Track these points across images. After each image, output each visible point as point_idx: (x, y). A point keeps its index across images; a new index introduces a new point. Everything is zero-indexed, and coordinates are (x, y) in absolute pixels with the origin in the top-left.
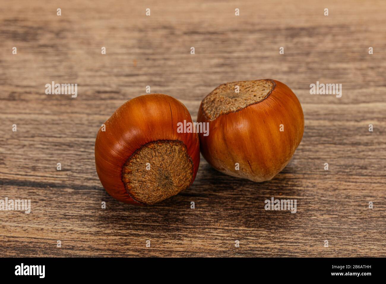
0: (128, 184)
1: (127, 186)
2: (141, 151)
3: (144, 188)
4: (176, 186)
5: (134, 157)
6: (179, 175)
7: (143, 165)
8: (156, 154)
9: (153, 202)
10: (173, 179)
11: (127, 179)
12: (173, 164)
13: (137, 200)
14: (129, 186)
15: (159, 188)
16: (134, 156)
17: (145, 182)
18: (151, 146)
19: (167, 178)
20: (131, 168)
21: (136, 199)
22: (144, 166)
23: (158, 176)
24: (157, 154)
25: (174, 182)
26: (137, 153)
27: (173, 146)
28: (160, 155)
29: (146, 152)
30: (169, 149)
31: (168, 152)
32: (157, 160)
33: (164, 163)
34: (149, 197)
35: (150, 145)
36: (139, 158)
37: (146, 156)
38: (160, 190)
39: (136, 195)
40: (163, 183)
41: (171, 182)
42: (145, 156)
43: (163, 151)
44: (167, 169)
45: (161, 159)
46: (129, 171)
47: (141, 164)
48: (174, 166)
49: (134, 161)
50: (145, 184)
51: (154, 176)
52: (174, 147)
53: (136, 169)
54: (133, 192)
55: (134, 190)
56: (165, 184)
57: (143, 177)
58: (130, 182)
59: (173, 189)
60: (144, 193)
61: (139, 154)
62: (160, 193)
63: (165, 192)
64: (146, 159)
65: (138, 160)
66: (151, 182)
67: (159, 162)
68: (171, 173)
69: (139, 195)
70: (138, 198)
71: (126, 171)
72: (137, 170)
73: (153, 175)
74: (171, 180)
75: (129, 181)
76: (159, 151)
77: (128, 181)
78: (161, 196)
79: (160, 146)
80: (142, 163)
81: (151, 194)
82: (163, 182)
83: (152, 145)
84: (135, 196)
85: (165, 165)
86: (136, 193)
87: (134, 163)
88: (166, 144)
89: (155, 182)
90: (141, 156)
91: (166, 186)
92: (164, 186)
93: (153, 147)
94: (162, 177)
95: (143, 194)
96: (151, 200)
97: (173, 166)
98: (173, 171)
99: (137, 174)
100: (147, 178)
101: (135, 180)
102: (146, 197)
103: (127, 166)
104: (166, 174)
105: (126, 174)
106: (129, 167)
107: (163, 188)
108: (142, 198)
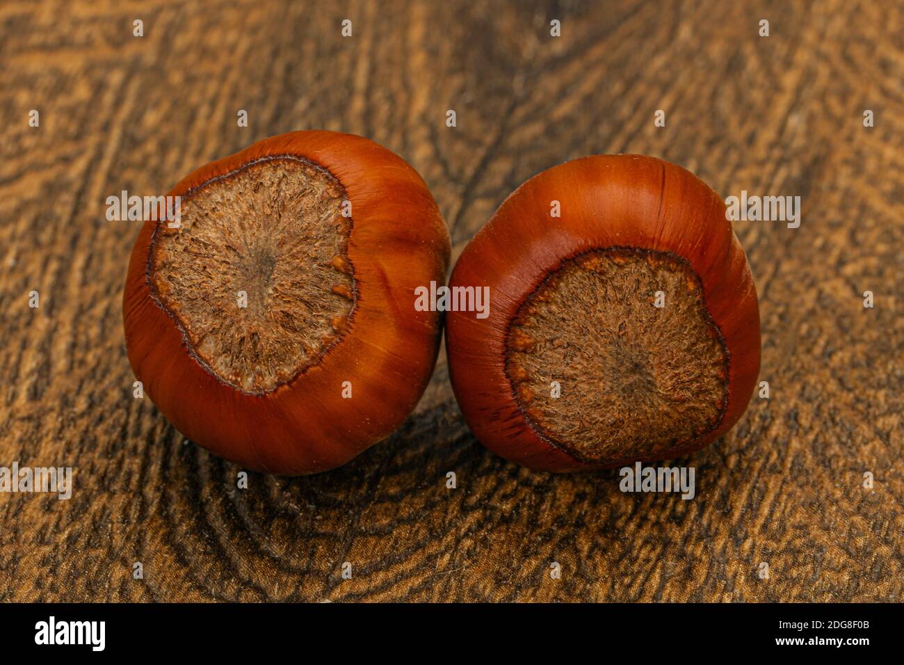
0: (524, 384)
1: (521, 390)
2: (562, 281)
3: (568, 400)
4: (666, 399)
5: (541, 298)
6: (677, 367)
7: (568, 325)
8: (606, 292)
9: (596, 446)
10: (654, 374)
11: (522, 369)
12: (659, 327)
13: (547, 438)
14: (525, 392)
15: (614, 398)
16: (542, 294)
17: (574, 380)
18: (592, 264)
19: (636, 368)
20: (534, 335)
21: (545, 431)
22: (570, 328)
23: (611, 362)
24: (611, 293)
25: (658, 384)
26: (549, 285)
27: (658, 267)
28: (619, 296)
29: (576, 284)
30: (647, 278)
31: (643, 290)
32: (611, 312)
33: (630, 322)
34: (583, 429)
35: (588, 259)
36: (556, 303)
37: (577, 297)
38: (614, 404)
39: (547, 419)
40: (625, 382)
41: (649, 382)
42: (575, 297)
43: (628, 284)
44: (638, 341)
45: (621, 308)
46: (528, 341)
47: (562, 323)
48: (662, 335)
49: (543, 310)
50: (571, 384)
51: (601, 360)
52: (663, 276)
53: (548, 337)
54: (536, 411)
55: (541, 406)
56: (631, 385)
57: (568, 364)
58: (528, 380)
59: (655, 403)
60: (570, 414)
61: (556, 289)
62: (616, 414)
63: (630, 410)
64: (578, 305)
65: (554, 308)
66: (591, 379)
67: (618, 318)
68: (651, 355)
69: (556, 420)
70: (549, 431)
71: (520, 342)
72: (552, 341)
73: (596, 359)
74: (650, 374)
75: (527, 376)
76: (616, 284)
77: (523, 375)
78: (617, 424)
79: (621, 267)
80: (563, 319)
81: (588, 419)
82: (625, 379)
83: (595, 260)
84: (543, 424)
85: (634, 328)
86: (545, 414)
87: (542, 317)
88: (637, 262)
89: (601, 379)
90: (562, 296)
91: (632, 391)
92: (629, 390)
93: (596, 268)
94: (622, 364)
95: (565, 417)
96: (591, 439)
97: (658, 334)
98: (656, 349)
99: (549, 353)
100: (579, 367)
101: (545, 374)
102: (574, 426)
103: (520, 325)
104: (634, 357)
105: (519, 352)
106: (527, 330)
107: (624, 398)
108: (563, 431)
